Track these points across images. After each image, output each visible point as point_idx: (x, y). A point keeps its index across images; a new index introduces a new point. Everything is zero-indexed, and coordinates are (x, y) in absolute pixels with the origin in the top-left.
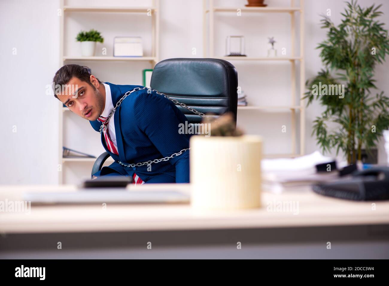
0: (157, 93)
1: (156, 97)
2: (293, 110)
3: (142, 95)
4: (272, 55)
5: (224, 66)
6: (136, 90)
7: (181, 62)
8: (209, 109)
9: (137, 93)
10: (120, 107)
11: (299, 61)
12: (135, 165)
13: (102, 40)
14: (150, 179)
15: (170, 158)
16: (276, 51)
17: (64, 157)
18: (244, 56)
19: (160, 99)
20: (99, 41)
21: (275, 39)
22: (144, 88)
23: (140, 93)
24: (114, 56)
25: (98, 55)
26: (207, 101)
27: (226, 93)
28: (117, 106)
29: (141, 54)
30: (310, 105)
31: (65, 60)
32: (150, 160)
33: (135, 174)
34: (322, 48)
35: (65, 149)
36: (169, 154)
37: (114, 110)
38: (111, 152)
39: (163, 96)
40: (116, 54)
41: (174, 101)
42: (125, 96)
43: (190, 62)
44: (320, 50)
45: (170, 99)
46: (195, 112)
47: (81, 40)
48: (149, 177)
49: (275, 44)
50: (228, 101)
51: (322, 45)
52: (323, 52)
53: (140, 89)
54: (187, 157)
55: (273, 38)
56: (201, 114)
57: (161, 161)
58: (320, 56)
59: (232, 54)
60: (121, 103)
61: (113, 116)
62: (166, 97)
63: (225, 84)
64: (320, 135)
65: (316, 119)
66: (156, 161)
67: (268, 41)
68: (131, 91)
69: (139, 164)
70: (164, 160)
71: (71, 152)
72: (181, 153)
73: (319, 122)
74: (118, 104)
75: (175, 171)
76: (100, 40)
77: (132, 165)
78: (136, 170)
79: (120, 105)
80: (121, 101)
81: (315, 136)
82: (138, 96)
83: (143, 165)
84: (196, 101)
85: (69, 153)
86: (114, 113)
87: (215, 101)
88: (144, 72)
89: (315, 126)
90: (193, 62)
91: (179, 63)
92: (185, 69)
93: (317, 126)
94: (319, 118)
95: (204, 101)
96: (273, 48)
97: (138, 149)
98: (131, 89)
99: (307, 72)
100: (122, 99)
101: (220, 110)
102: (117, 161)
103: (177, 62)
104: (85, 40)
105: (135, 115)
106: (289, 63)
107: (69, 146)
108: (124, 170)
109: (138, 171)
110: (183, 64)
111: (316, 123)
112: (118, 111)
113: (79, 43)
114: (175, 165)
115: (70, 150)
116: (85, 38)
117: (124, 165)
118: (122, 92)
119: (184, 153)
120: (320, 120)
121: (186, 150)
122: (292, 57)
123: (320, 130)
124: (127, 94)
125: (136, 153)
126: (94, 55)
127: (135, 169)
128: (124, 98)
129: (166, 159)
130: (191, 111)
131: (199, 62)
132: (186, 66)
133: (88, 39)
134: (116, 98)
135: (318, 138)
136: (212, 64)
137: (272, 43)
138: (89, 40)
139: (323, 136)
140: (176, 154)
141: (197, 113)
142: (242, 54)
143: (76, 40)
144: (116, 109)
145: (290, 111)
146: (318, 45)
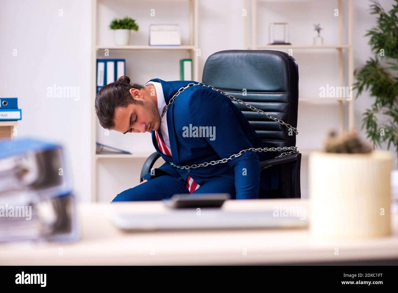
0: (212, 88)
1: (212, 93)
2: (341, 102)
3: (198, 91)
4: (319, 43)
5: (283, 59)
6: (191, 86)
7: (236, 54)
8: (267, 106)
9: (192, 89)
10: (174, 105)
11: (347, 49)
12: (189, 167)
13: (136, 28)
14: (206, 183)
15: (228, 160)
16: (322, 39)
17: (97, 153)
18: (289, 44)
19: (217, 96)
20: (133, 29)
21: (321, 26)
22: (199, 84)
23: (195, 90)
24: (150, 45)
25: (132, 44)
26: (265, 97)
27: (285, 87)
28: (170, 103)
29: (178, 42)
30: (359, 96)
31: (97, 49)
32: (206, 162)
33: (189, 176)
34: (371, 36)
35: (98, 145)
36: (227, 155)
37: (167, 108)
38: (163, 153)
39: (219, 92)
40: (152, 43)
41: (230, 97)
42: (178, 93)
43: (245, 54)
44: (369, 38)
45: (226, 95)
46: (253, 108)
47: (115, 28)
48: (204, 180)
49: (321, 31)
50: (288, 96)
51: (371, 33)
52: (372, 40)
53: (194, 85)
54: (247, 158)
55: (319, 25)
56: (259, 112)
57: (218, 162)
58: (369, 44)
59: (275, 42)
60: (174, 100)
61: (166, 114)
62: (222, 93)
63: (285, 78)
64: (370, 129)
65: (366, 111)
66: (213, 163)
67: (313, 28)
68: (185, 87)
69: (194, 166)
70: (221, 162)
71: (105, 148)
72: (240, 154)
73: (369, 115)
74: (171, 102)
75: (234, 173)
76: (135, 28)
77: (186, 167)
78: (191, 172)
79: (173, 102)
80: (174, 98)
81: (365, 130)
82: (192, 93)
83: (199, 167)
84: (253, 96)
85: (102, 149)
86: (167, 111)
87: (275, 97)
88: (182, 62)
89: (365, 119)
90: (249, 54)
91: (234, 56)
92: (240, 61)
93: (367, 120)
94: (369, 110)
95: (262, 97)
96: (319, 36)
97: (193, 150)
98: (184, 85)
99: (356, 61)
100: (175, 95)
101: (280, 106)
102: (168, 163)
103: (231, 54)
104: (118, 28)
105: (191, 113)
106: (336, 51)
107: (102, 142)
108: (177, 172)
109: (193, 174)
110: (238, 57)
111: (366, 116)
112: (171, 110)
113: (112, 31)
114: (233, 167)
115: (103, 146)
116: (119, 26)
117: (176, 167)
118: (175, 89)
119: (243, 154)
120: (370, 113)
121: (245, 150)
122: (340, 46)
123: (370, 123)
124: (181, 90)
125: (190, 155)
126: (129, 44)
127: (189, 171)
128: (177, 94)
129: (224, 160)
130: (249, 108)
131: (256, 54)
132: (241, 58)
133: (122, 27)
134: (169, 95)
135: (368, 132)
136: (270, 56)
137: (318, 30)
138: (124, 28)
139: (373, 130)
140: (235, 156)
141: (255, 110)
142: (287, 42)
143: (109, 28)
144: (169, 106)
145: (337, 103)
146: (367, 33)
